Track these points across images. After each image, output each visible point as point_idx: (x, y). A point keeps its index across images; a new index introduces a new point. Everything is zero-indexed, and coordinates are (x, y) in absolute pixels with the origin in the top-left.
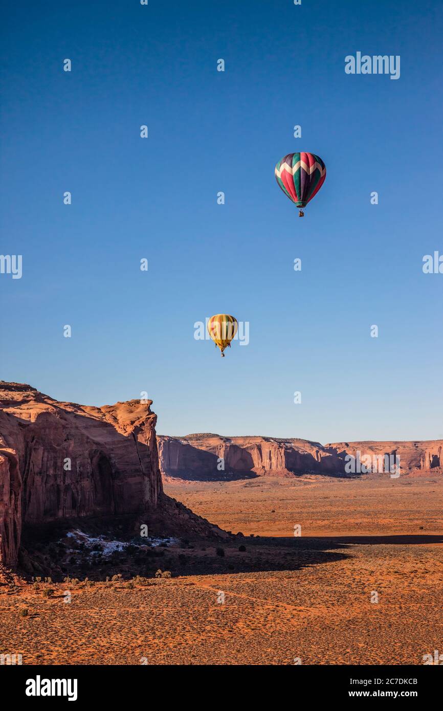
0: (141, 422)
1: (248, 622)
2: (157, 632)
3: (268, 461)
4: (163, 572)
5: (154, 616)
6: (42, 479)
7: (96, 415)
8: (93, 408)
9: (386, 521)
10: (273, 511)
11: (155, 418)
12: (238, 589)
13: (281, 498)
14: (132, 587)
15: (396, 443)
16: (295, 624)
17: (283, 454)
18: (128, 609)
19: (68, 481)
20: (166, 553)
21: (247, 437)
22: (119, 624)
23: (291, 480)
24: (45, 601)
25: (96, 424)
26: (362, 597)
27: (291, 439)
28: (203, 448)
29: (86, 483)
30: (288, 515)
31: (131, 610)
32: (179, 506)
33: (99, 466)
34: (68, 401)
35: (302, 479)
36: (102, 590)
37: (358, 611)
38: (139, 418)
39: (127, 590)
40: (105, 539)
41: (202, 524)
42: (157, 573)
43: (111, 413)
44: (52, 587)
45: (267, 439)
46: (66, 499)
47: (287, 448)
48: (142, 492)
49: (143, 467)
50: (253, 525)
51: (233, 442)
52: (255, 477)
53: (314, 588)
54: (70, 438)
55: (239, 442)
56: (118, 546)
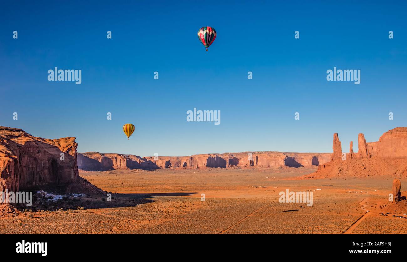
0: (71, 146)
1: (118, 227)
2: (80, 231)
3: (119, 163)
4: (80, 207)
5: (78, 225)
6: (27, 169)
7: (51, 143)
8: (50, 140)
9: (168, 187)
10: (122, 183)
11: (77, 145)
12: (112, 214)
13: (125, 178)
14: (67, 213)
15: (170, 157)
16: (137, 227)
17: (125, 161)
18: (66, 222)
19: (38, 170)
20: (80, 200)
21: (111, 154)
22: (63, 228)
23: (128, 171)
24: (30, 220)
25: (51, 146)
26: (162, 216)
27: (129, 155)
28: (93, 158)
29: (46, 171)
30: (128, 185)
31: (68, 223)
32: (86, 181)
33: (52, 164)
34: (39, 137)
35: (133, 171)
36: (55, 215)
37: (161, 222)
38: (70, 145)
39: (65, 215)
40: (54, 194)
41: (95, 188)
42: (78, 208)
43: (58, 142)
44: (32, 213)
45: (119, 155)
46: (37, 178)
47: (127, 159)
48: (70, 175)
49: (71, 165)
50: (115, 189)
51: (105, 156)
52: (113, 170)
53: (143, 213)
54: (40, 152)
55: (108, 156)
56: (60, 197)
